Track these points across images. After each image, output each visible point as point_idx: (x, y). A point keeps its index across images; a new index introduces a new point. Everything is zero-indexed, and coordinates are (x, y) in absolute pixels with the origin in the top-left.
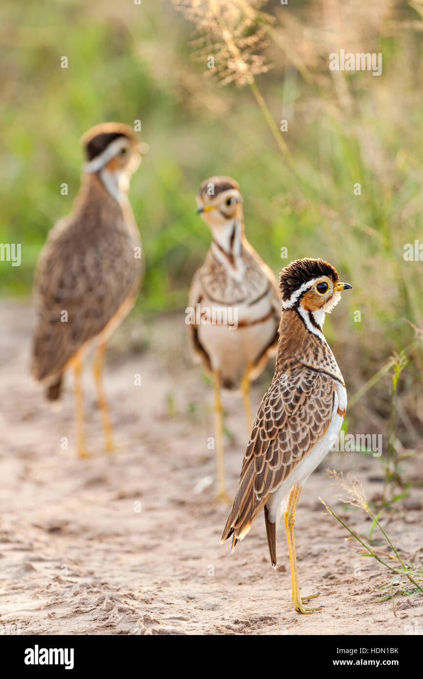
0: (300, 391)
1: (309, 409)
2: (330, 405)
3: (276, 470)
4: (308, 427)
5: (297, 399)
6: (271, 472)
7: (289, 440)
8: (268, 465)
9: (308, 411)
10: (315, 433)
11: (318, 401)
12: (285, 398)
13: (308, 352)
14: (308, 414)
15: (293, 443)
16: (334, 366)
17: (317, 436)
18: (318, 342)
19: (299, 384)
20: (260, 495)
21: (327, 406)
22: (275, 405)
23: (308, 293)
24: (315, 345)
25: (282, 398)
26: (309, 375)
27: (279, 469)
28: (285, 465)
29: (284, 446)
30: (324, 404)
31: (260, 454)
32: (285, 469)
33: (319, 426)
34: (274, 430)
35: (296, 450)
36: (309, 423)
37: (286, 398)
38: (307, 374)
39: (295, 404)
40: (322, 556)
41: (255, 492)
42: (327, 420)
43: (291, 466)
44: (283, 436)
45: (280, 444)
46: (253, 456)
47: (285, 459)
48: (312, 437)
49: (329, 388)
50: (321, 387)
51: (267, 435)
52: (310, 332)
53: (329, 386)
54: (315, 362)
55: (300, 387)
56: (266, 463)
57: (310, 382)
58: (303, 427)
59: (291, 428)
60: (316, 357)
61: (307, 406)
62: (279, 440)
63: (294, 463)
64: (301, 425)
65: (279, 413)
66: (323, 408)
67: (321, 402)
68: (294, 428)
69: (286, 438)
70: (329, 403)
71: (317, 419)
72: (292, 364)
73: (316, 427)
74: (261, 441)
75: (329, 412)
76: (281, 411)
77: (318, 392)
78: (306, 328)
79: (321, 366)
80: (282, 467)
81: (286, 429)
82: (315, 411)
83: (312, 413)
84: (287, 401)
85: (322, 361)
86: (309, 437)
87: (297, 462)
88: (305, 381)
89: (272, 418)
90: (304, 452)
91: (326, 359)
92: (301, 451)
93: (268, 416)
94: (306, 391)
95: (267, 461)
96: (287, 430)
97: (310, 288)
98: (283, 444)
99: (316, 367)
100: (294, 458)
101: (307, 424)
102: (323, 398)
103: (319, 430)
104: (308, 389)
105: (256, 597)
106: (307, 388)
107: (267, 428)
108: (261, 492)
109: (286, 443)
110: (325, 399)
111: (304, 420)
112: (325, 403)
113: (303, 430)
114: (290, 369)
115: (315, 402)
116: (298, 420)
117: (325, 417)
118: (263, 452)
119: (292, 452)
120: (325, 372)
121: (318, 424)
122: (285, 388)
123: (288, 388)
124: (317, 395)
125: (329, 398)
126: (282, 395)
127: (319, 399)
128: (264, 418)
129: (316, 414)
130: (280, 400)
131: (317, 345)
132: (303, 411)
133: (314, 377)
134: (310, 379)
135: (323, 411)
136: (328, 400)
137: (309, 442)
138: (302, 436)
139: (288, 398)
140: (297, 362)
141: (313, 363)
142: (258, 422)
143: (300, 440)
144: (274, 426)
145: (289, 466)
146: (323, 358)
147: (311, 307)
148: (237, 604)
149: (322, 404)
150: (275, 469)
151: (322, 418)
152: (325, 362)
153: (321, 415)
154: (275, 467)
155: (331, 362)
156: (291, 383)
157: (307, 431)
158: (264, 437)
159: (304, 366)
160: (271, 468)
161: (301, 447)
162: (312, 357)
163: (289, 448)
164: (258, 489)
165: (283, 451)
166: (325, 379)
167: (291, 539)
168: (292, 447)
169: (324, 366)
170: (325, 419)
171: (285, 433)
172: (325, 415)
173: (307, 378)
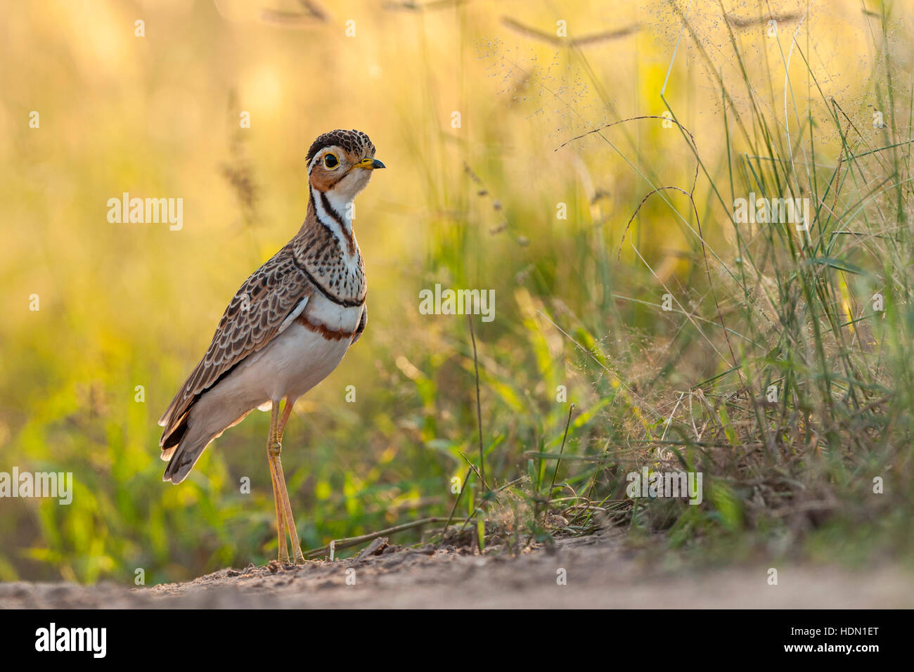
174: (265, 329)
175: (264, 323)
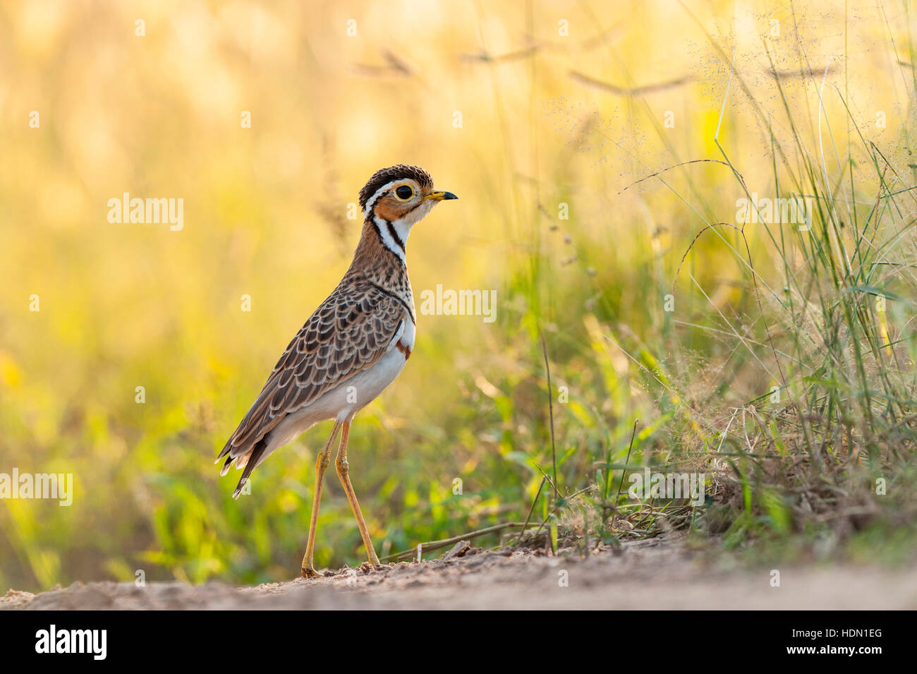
174: (374, 349)
175: (372, 343)
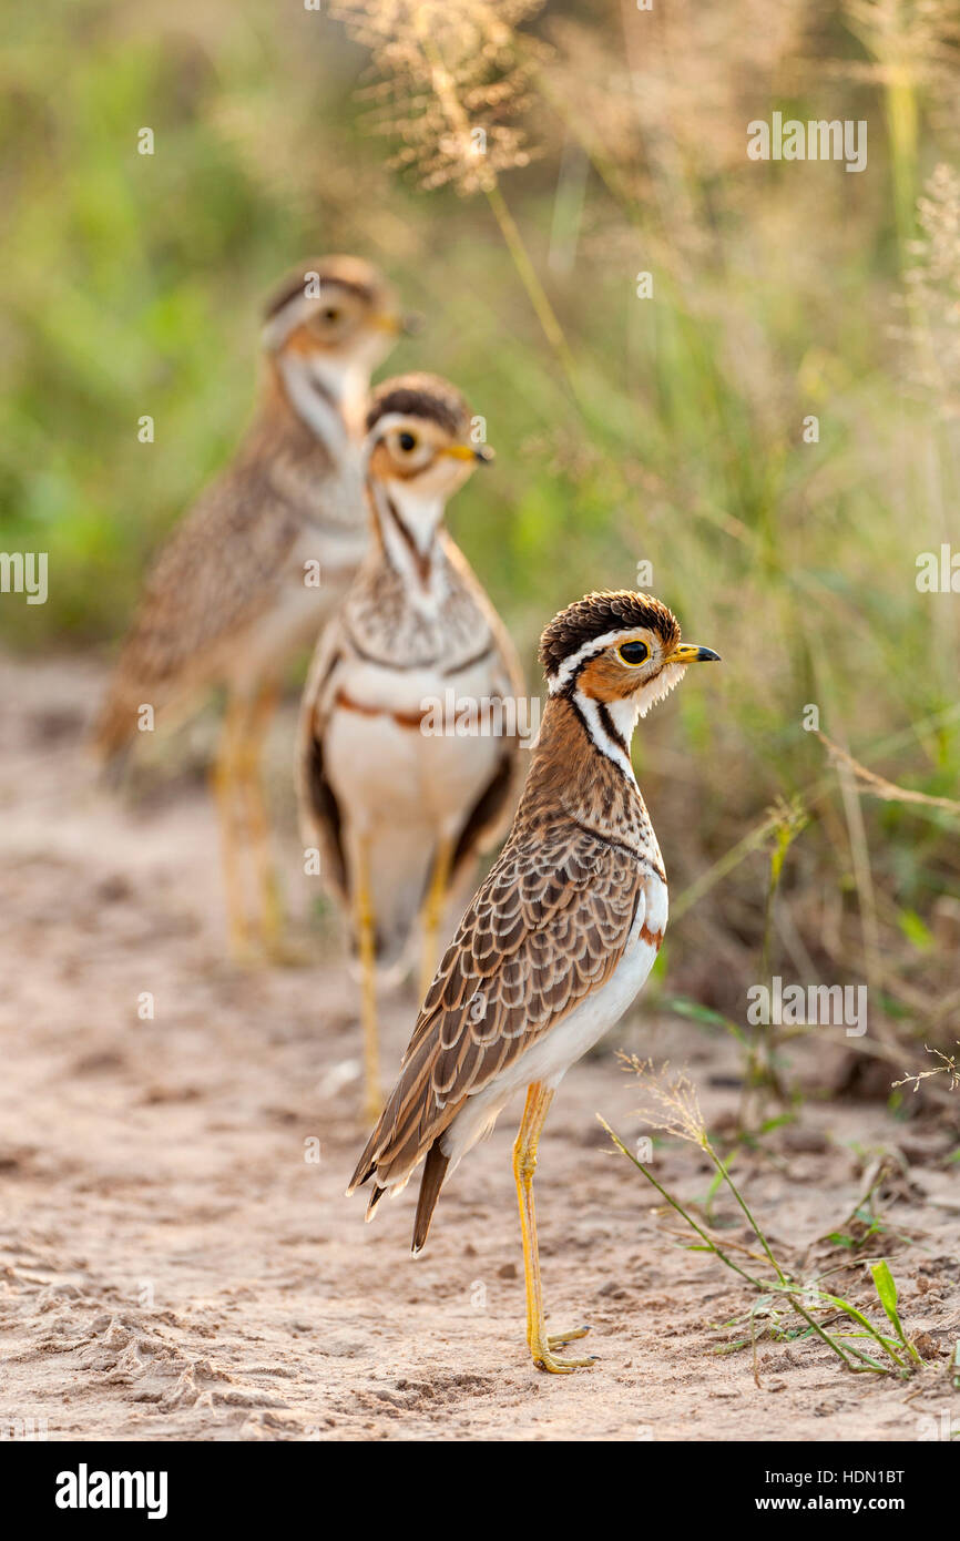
0: (562, 877)
1: (578, 920)
2: (626, 917)
3: (486, 1045)
4: (571, 959)
5: (553, 895)
6: (474, 1049)
7: (525, 982)
8: (472, 1031)
9: (575, 923)
10: (585, 974)
11: (600, 905)
12: (527, 889)
13: (590, 796)
14: (574, 931)
15: (532, 989)
16: (644, 834)
17: (589, 982)
18: (616, 777)
19: (563, 862)
20: (444, 1097)
21: (620, 919)
22: (503, 901)
23: (597, 661)
24: (608, 782)
25: (521, 887)
26: (588, 845)
27: (493, 1043)
28: (509, 1036)
29: (511, 994)
30: (613, 914)
31: (457, 1006)
32: (508, 1045)
33: (594, 961)
34: (494, 956)
35: (536, 1007)
36: (575, 951)
37: (530, 889)
38: (583, 843)
39: (549, 906)
40: (599, 1246)
41: (435, 1088)
42: (615, 950)
43: (522, 1042)
44: (512, 973)
45: (504, 988)
46: (440, 1008)
47: (511, 1024)
48: (577, 984)
49: (629, 881)
50: (612, 875)
51: (475, 965)
52: (599, 753)
53: (630, 876)
54: (603, 822)
55: (563, 869)
56: (466, 1027)
57: (588, 861)
58: (559, 956)
59: (533, 957)
60: (607, 810)
61: (575, 912)
62: (502, 979)
63: (528, 1035)
64: (555, 952)
65: (509, 921)
66: (610, 922)
67: (607, 907)
68: (539, 957)
69: (517, 976)
70: (624, 913)
71: (592, 943)
72: (550, 818)
73: (588, 962)
74: (462, 978)
75: (621, 932)
76: (516, 916)
77: (604, 885)
78: (590, 741)
79: (616, 832)
80: (502, 1040)
81: (521, 958)
82: (590, 925)
83: (583, 929)
84: (530, 895)
85: (619, 821)
86: (571, 982)
87: (537, 1032)
88: (576, 856)
89: (492, 929)
90: (554, 1014)
91: (629, 817)
92: (548, 1009)
93: (484, 924)
94: (576, 880)
95: (469, 1024)
96: (523, 961)
97: (603, 651)
98: (510, 989)
99: (605, 832)
100: (531, 1023)
101: (569, 952)
102: (612, 901)
103: (594, 971)
104: (580, 876)
105: (449, 1331)
106: (580, 872)
107: (479, 950)
108: (447, 1089)
109: (517, 988)
110: (618, 903)
111: (564, 942)
112: (616, 912)
113: (560, 964)
114: (544, 827)
115: (594, 905)
116: (551, 940)
117: (611, 942)
118: (463, 1002)
119: (527, 1010)
120: (622, 845)
121: (593, 955)
122: (531, 866)
123: (536, 868)
124: (599, 891)
125: (626, 903)
126: (521, 881)
127: (605, 900)
128: (476, 928)
129: (593, 932)
130: (517, 891)
131: (614, 784)
132: (564, 923)
133: (597, 852)
134: (589, 854)
135: (608, 929)
136: (622, 907)
137: (569, 992)
138: (555, 977)
139: (534, 889)
140: (563, 814)
141: (598, 822)
142: (460, 933)
143: (549, 986)
144: (494, 947)
145: (518, 1039)
146: (621, 814)
147: (603, 694)
148: (404, 1346)
149: (609, 913)
150: (485, 1042)
151: (605, 944)
152: (625, 824)
153: (604, 937)
154: (485, 1038)
155: (640, 825)
156: (544, 857)
157: (568, 967)
158: (469, 969)
159: (576, 825)
160: (477, 1039)
161: (548, 1003)
162: (597, 808)
163: (522, 1001)
164: (442, 1082)
165: (508, 1006)
166: (623, 861)
167: (528, 1206)
168: (529, 1000)
169: (623, 832)
170: (611, 947)
171: (517, 964)
172: (613, 937)
173: (582, 851)
